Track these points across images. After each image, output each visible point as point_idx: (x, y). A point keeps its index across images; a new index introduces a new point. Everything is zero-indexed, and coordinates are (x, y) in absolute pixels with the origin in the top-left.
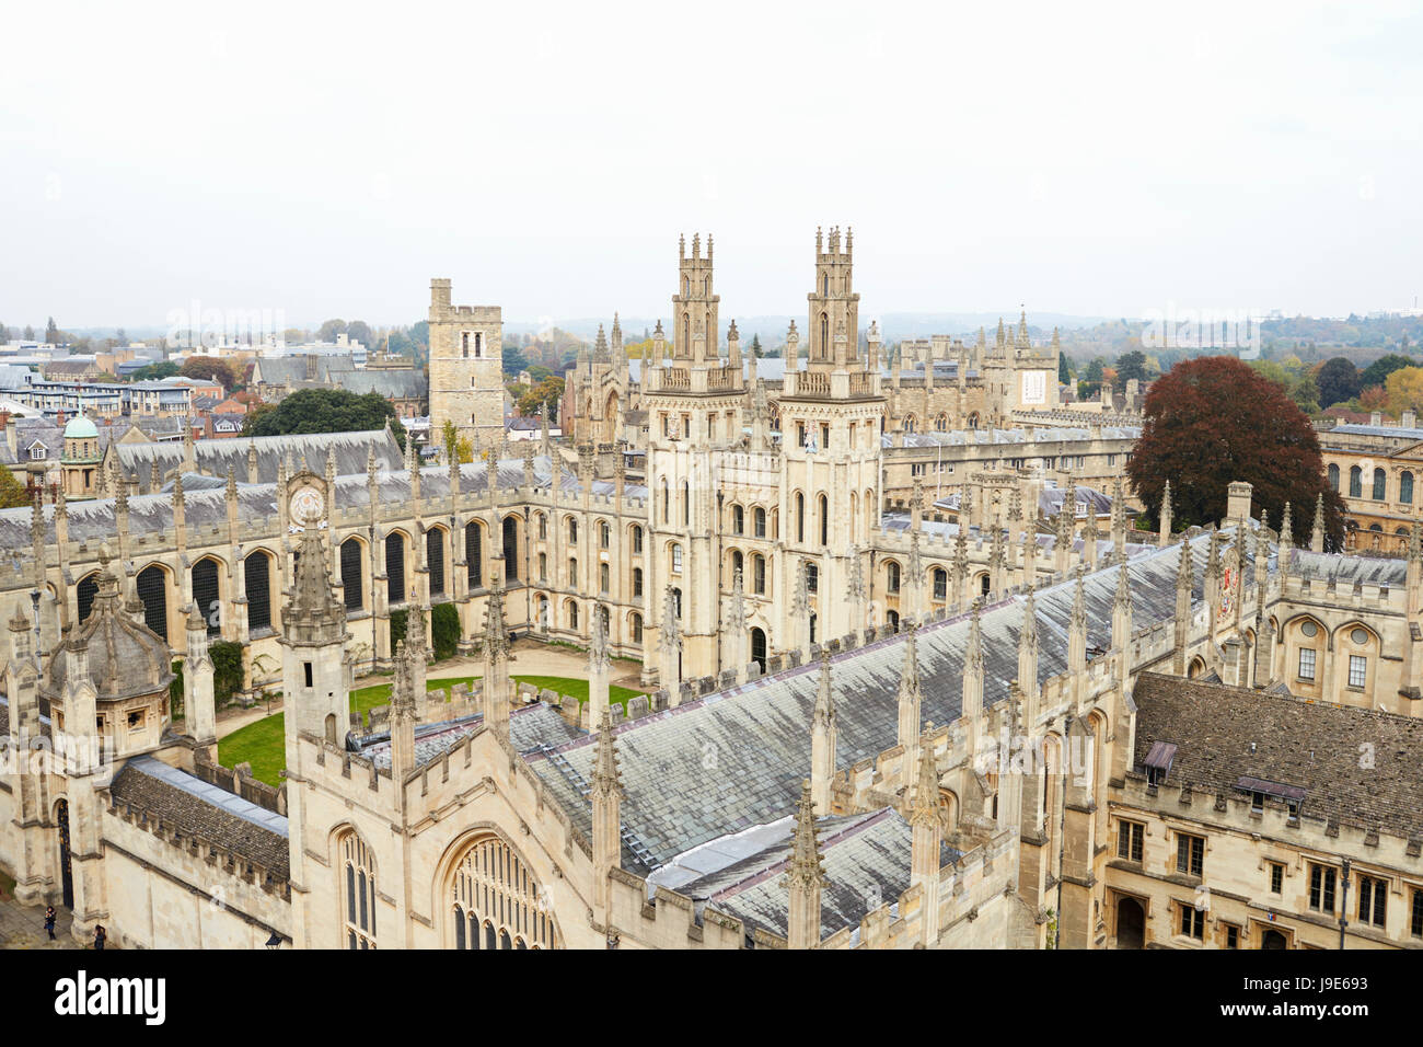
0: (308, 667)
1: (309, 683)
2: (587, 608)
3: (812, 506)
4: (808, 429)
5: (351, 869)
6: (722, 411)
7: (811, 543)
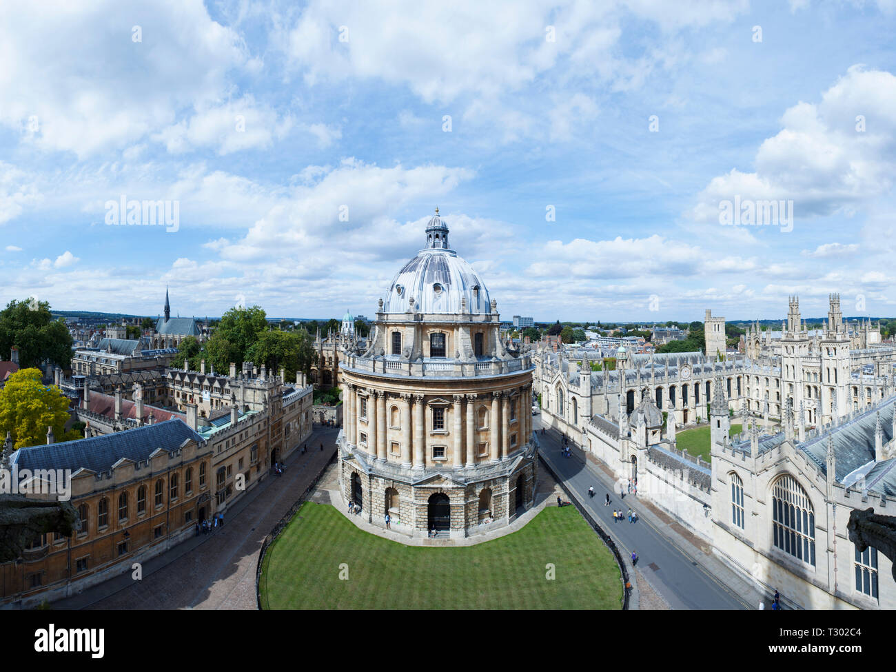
0: (719, 421)
1: (719, 427)
2: (762, 404)
3: (832, 372)
4: (830, 350)
5: (733, 485)
6: (803, 346)
7: (833, 383)
